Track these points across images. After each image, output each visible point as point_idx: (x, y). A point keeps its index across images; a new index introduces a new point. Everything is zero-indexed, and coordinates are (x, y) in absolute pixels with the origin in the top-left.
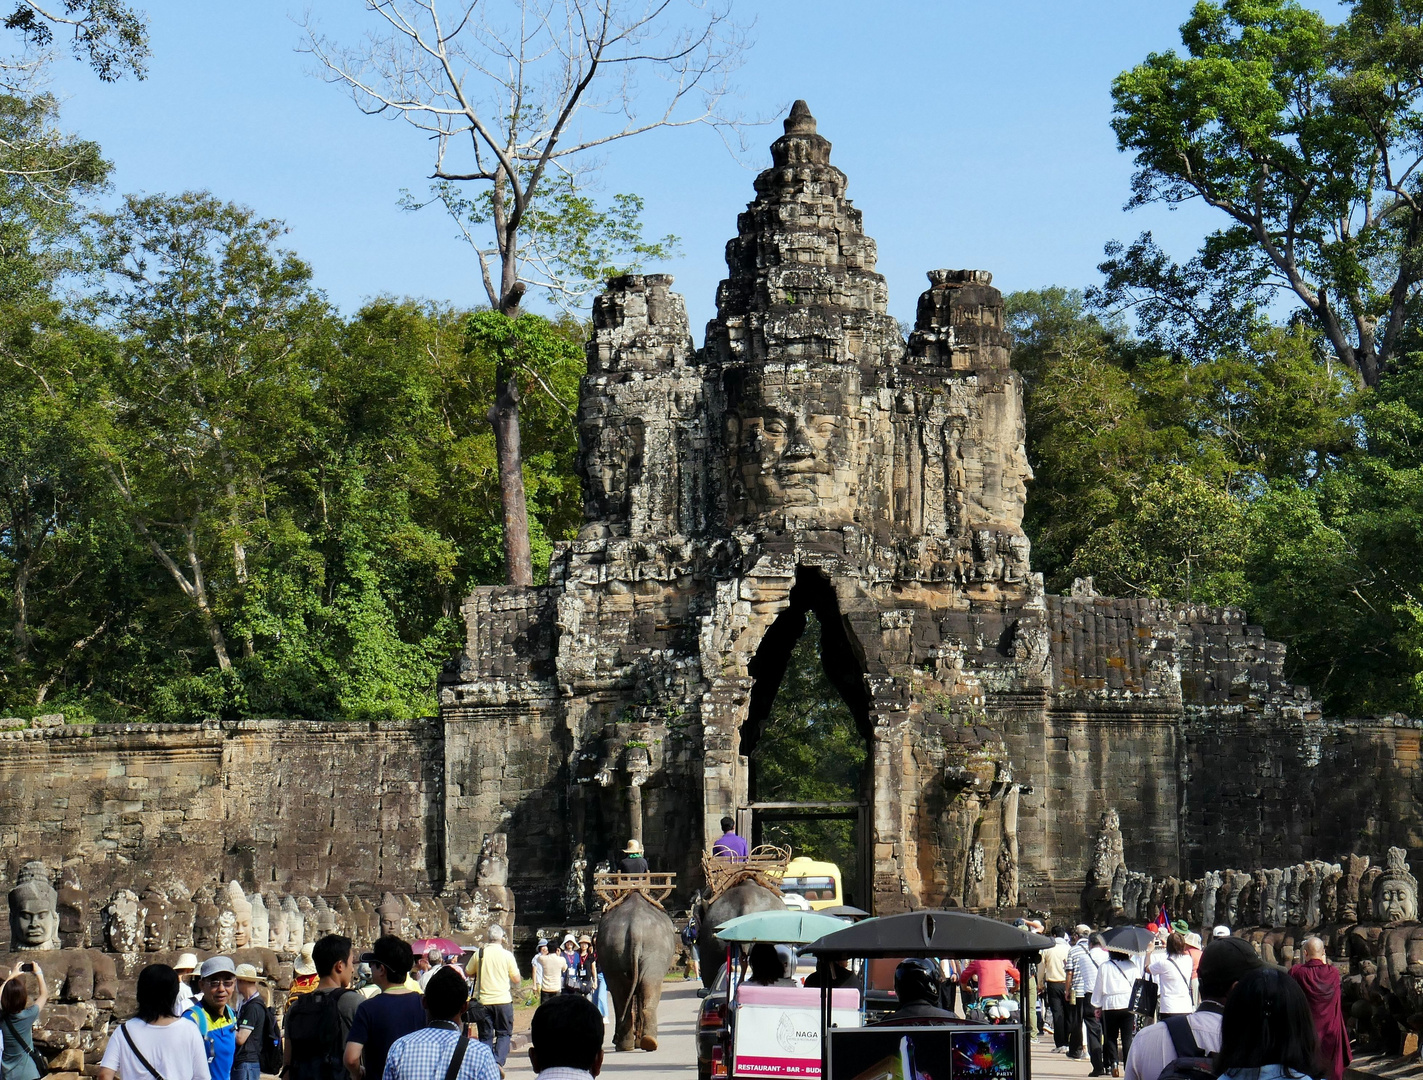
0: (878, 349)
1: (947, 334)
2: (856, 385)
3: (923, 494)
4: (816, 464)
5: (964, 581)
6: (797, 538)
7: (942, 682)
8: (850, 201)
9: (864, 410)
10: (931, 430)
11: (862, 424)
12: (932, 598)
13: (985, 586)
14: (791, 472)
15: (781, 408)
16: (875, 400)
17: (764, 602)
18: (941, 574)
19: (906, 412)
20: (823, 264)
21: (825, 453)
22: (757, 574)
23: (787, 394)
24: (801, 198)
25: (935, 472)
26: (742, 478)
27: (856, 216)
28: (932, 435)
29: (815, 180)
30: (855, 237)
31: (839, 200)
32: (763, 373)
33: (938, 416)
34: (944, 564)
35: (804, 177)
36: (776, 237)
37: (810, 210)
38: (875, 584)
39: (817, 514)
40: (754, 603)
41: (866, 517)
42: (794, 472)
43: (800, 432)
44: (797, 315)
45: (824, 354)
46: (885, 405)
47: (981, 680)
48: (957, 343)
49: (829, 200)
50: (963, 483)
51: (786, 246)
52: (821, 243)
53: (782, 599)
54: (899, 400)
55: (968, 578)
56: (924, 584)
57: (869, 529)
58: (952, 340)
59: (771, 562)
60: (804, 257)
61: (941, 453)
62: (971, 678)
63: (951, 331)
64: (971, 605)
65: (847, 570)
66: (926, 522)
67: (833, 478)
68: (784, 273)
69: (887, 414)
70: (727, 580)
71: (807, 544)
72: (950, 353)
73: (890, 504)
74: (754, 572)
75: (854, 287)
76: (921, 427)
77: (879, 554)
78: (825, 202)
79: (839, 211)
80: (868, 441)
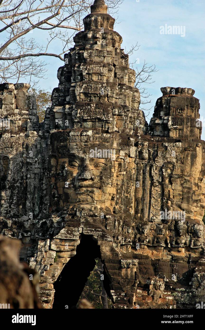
0: (132, 126)
1: (168, 120)
2: (117, 144)
3: (150, 201)
4: (94, 183)
5: (169, 246)
6: (82, 220)
7: (153, 297)
8: (123, 50)
9: (121, 157)
10: (156, 169)
11: (120, 165)
12: (152, 254)
13: (180, 249)
14: (81, 187)
15: (77, 154)
16: (127, 152)
17: (63, 251)
18: (158, 242)
19: (143, 159)
20: (105, 81)
21: (99, 178)
22: (60, 237)
23: (81, 147)
24: (96, 47)
25: (157, 190)
26: (57, 188)
27: (125, 57)
28: (156, 172)
29: (104, 38)
30: (125, 68)
31: (116, 49)
32: (69, 136)
33: (160, 162)
34: (159, 237)
35: (98, 36)
36: (81, 67)
37: (100, 53)
38: (122, 245)
39: (93, 209)
40: (57, 252)
41: (120, 211)
42: (82, 187)
43: (86, 166)
44: (89, 107)
45: (102, 128)
46: (133, 155)
47: (175, 297)
48: (173, 125)
49: (110, 48)
50: (171, 197)
51: (86, 72)
52: (105, 71)
53: (73, 250)
54: (141, 153)
55: (171, 245)
56: (148, 246)
57: (121, 218)
58: (170, 123)
59: (67, 232)
60: (95, 78)
61: (161, 181)
62: (169, 296)
63: (170, 119)
64: (172, 258)
65: (106, 237)
66: (151, 215)
67: (103, 191)
68: (84, 85)
69: (134, 159)
70: (45, 240)
71: (87, 224)
72: (169, 130)
73: (133, 205)
74: (59, 236)
75: (121, 94)
76: (151, 167)
77: (125, 230)
78: (108, 49)
79: (116, 54)
80: (122, 173)
